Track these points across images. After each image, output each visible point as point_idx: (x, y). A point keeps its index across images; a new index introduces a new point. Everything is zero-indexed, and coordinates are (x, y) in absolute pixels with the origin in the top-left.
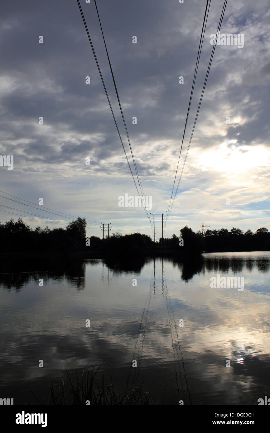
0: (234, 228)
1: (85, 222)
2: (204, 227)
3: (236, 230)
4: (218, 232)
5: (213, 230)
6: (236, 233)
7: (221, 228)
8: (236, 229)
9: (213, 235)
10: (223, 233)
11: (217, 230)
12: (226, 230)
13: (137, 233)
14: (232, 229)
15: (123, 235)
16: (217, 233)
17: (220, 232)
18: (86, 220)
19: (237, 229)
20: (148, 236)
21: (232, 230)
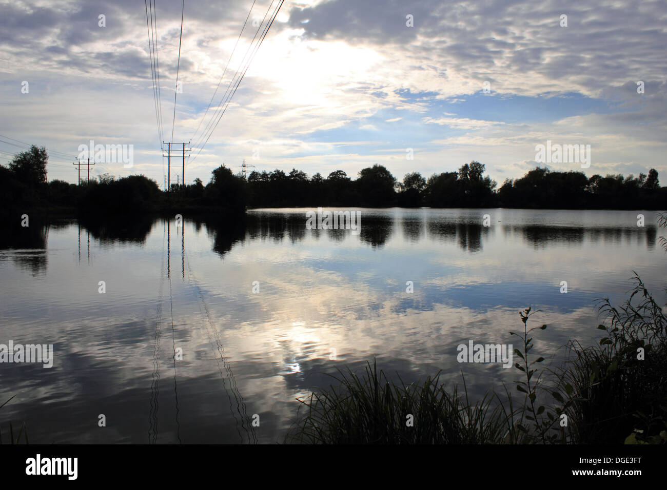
0: (294, 170)
1: (45, 155)
2: (245, 166)
3: (298, 173)
4: (269, 176)
5: (261, 172)
6: (297, 179)
7: (275, 170)
8: (297, 171)
9: (261, 180)
10: (276, 177)
11: (268, 173)
12: (282, 172)
13: (140, 175)
14: (292, 171)
15: (117, 179)
16: (268, 178)
17: (273, 176)
18: (47, 151)
19: (299, 171)
20: (153, 181)
21: (291, 173)
